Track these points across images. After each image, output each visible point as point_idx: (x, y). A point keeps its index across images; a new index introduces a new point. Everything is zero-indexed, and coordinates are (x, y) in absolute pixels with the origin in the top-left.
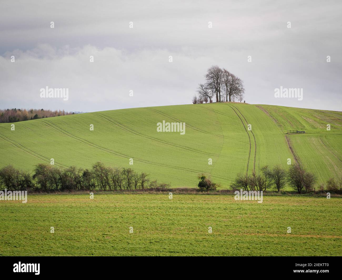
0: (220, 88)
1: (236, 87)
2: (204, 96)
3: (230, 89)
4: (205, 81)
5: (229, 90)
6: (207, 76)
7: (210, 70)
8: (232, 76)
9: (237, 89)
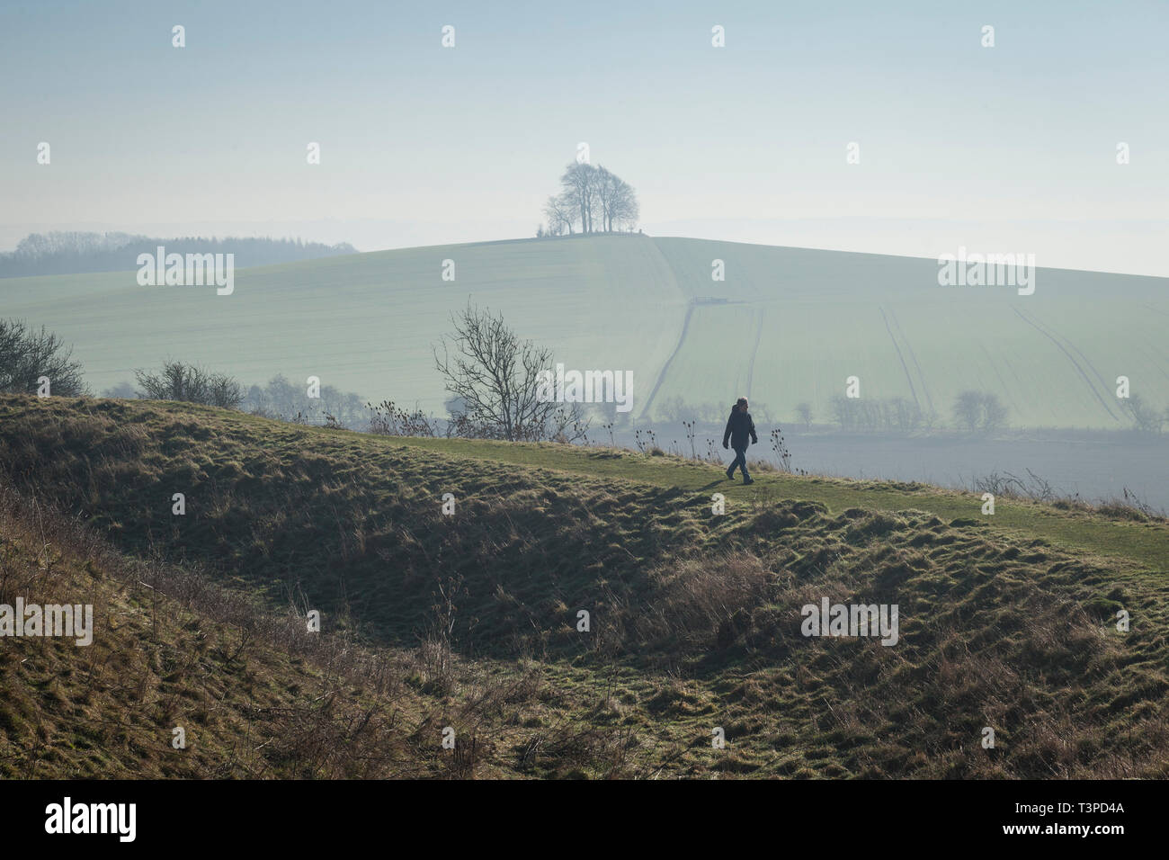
0: (590, 204)
1: (623, 202)
2: (557, 220)
3: (611, 205)
4: (559, 190)
5: (608, 207)
6: (565, 178)
7: (570, 167)
8: (616, 180)
9: (624, 205)
